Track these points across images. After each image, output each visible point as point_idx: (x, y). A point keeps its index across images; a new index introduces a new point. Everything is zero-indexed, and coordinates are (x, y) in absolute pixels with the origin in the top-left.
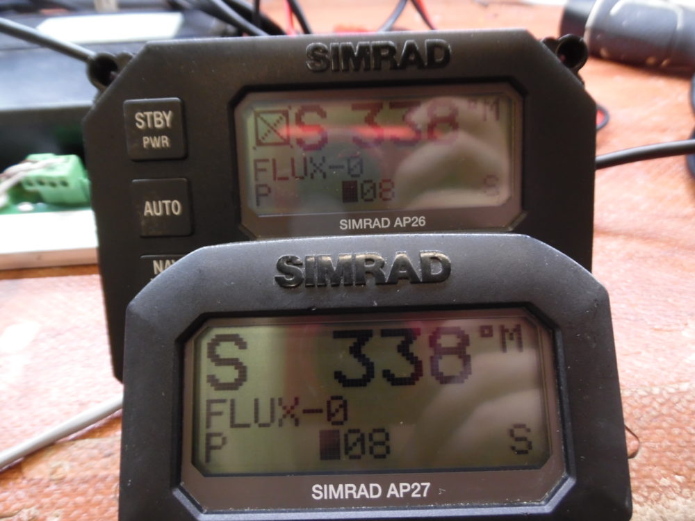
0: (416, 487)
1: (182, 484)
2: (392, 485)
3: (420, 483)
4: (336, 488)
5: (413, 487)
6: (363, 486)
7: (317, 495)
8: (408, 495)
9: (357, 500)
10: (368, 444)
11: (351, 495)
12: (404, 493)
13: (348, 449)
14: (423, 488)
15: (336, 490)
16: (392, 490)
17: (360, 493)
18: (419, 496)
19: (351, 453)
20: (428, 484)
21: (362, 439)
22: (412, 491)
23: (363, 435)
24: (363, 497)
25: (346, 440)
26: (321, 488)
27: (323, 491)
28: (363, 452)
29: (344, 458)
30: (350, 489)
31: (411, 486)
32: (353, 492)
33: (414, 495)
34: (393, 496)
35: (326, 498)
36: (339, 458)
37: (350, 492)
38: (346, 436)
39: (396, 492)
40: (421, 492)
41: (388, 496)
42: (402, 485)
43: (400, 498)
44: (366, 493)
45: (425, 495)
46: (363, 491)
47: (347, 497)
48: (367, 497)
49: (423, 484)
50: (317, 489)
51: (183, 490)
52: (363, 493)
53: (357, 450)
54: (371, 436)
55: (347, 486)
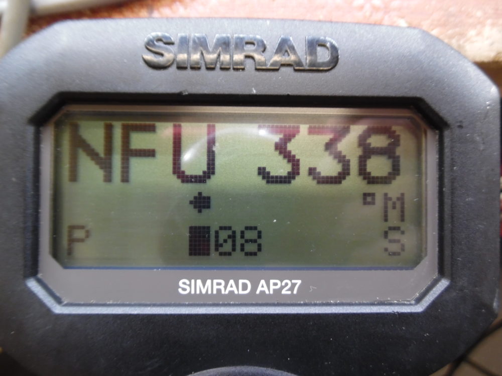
0: (287, 284)
1: (40, 276)
2: (263, 282)
3: (291, 281)
4: (204, 284)
5: (283, 284)
6: (232, 282)
7: (184, 290)
8: (278, 292)
9: (225, 295)
10: (239, 241)
11: (219, 291)
12: (274, 290)
13: (218, 246)
14: (294, 285)
15: (204, 286)
16: (262, 287)
17: (229, 289)
18: (289, 292)
19: (221, 250)
20: (299, 282)
21: (233, 237)
22: (282, 288)
23: (234, 232)
24: (232, 292)
25: (217, 236)
26: (188, 282)
27: (190, 285)
28: (234, 250)
29: (214, 254)
30: (219, 284)
31: (281, 282)
32: (222, 287)
33: (284, 292)
34: (263, 292)
35: (193, 292)
36: (208, 254)
37: (219, 287)
38: (217, 232)
39: (265, 289)
40: (292, 289)
41: (258, 292)
42: (272, 281)
43: (270, 294)
44: (234, 289)
45: (295, 292)
46: (231, 286)
47: (215, 292)
48: (236, 292)
49: (294, 281)
50: (184, 283)
51: (40, 281)
52: (231, 289)
53: (227, 247)
54: (242, 233)
55: (215, 281)
